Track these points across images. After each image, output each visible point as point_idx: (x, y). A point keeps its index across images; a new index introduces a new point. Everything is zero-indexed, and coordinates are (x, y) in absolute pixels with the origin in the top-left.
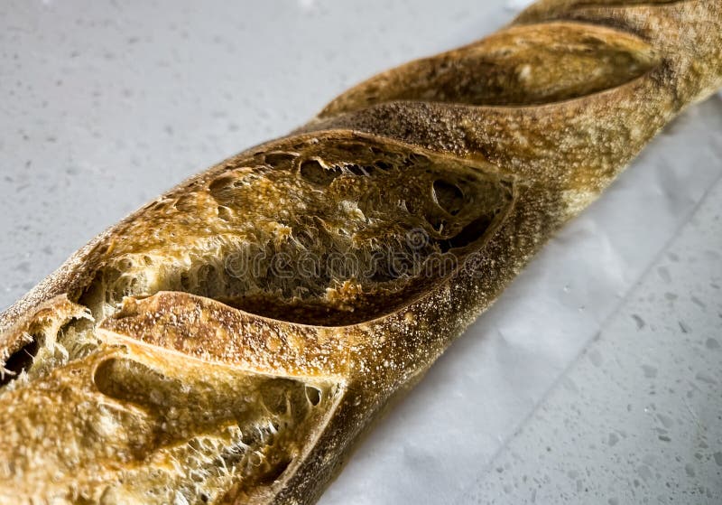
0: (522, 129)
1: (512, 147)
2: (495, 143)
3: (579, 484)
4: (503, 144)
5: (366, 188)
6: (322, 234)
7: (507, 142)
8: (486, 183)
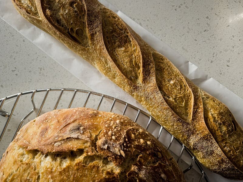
0: (100, 46)
1: (96, 45)
2: (95, 41)
3: (54, 77)
4: (96, 42)
5: (72, 14)
6: (60, 8)
7: (96, 44)
8: (87, 41)
